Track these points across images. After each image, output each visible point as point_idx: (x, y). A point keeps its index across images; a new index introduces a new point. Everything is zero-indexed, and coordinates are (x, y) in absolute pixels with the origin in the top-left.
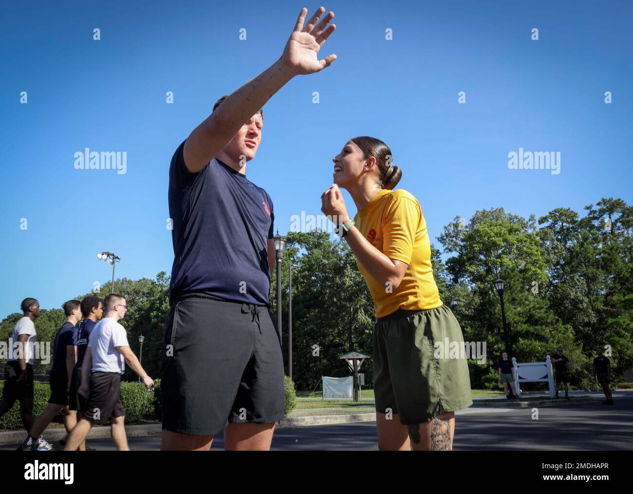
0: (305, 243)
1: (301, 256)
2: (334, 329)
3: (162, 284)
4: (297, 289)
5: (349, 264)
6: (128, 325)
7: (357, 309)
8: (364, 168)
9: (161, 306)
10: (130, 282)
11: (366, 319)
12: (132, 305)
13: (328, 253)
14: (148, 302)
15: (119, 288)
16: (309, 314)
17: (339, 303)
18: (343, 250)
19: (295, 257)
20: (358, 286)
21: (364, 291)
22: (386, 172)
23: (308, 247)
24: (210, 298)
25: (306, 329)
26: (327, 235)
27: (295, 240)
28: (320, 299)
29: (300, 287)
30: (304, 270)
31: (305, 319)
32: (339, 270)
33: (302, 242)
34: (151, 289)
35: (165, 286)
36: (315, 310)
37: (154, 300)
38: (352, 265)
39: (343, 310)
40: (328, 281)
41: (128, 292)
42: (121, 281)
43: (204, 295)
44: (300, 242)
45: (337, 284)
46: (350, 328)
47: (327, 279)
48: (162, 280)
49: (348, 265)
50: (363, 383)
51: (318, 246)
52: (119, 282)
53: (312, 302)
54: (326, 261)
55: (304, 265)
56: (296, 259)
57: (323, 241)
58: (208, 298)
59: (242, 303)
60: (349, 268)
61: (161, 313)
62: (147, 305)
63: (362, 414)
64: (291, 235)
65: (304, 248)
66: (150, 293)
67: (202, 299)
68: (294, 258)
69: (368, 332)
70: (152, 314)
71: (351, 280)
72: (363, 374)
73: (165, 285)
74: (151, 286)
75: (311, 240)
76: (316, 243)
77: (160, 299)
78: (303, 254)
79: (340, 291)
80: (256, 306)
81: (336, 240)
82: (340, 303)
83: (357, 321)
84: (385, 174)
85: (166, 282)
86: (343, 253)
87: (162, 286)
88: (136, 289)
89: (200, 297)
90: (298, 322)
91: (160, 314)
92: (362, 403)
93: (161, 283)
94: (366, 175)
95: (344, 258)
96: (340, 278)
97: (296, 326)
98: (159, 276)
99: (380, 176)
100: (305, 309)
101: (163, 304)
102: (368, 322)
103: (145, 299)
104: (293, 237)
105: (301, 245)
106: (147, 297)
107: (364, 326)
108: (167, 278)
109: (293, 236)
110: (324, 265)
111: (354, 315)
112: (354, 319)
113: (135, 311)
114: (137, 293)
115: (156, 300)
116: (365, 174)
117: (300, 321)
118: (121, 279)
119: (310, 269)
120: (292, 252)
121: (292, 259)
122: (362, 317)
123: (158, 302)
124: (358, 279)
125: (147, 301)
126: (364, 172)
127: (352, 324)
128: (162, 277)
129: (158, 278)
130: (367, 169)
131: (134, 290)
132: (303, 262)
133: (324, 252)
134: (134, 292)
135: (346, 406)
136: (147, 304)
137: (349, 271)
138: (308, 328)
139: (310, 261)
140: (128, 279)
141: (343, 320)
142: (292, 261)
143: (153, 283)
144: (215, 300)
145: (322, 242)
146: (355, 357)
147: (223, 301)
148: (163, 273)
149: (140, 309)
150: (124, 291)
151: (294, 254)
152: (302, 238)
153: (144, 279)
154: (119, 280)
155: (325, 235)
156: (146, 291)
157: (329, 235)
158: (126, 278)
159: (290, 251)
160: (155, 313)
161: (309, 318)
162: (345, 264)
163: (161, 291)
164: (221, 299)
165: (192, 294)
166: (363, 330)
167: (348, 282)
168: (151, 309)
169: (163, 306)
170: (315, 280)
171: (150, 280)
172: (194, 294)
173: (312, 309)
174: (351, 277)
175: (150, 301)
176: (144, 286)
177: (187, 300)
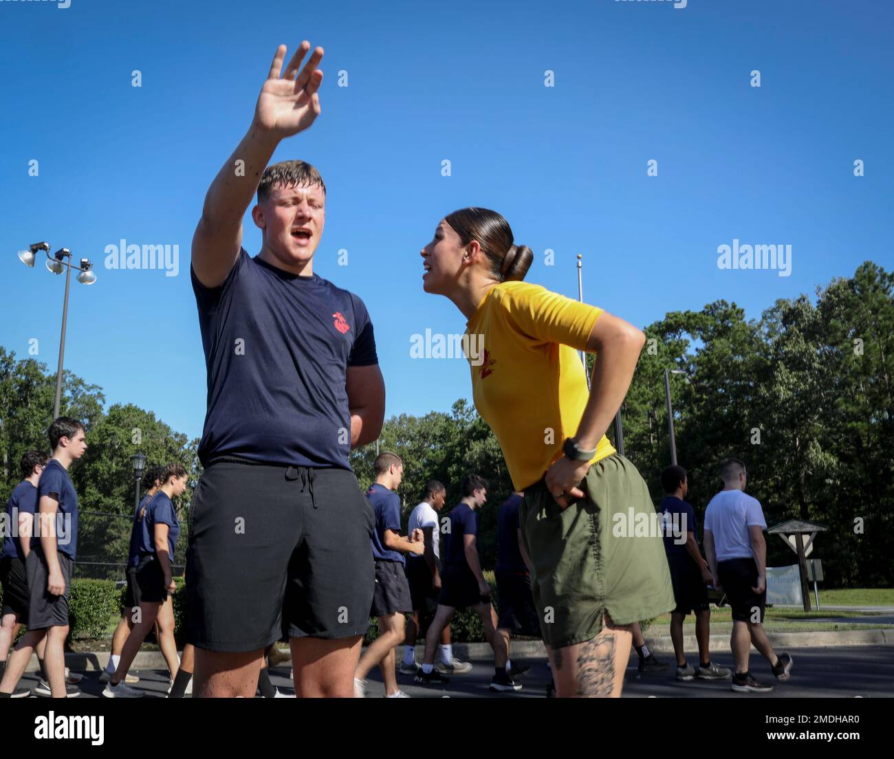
0: (699, 329)
1: (695, 354)
2: (765, 479)
3: (463, 419)
4: (691, 411)
5: (782, 360)
6: (416, 488)
7: (807, 441)
8: (463, 260)
9: (462, 456)
10: (412, 420)
11: (826, 459)
12: (419, 457)
13: (741, 344)
14: (442, 451)
15: (396, 431)
16: (717, 456)
17: (769, 432)
18: (769, 336)
19: (683, 355)
20: (805, 398)
21: (817, 406)
22: (503, 260)
23: (705, 336)
24: (241, 462)
25: (712, 482)
26: (738, 311)
27: (680, 325)
28: (735, 427)
29: (695, 409)
30: (701, 379)
31: (710, 464)
32: (765, 373)
33: (694, 328)
34: (445, 429)
35: (467, 423)
36: (727, 447)
37: (452, 447)
38: (789, 361)
39: (779, 445)
40: (747, 394)
41: (410, 436)
42: (398, 420)
43: (233, 458)
44: (689, 328)
45: (763, 398)
46: (798, 475)
47: (744, 390)
48: (462, 413)
49: (779, 362)
50: (820, 577)
51: (722, 332)
52: (396, 422)
53: (720, 433)
54: (739, 359)
55: (701, 368)
56: (685, 359)
57: (733, 323)
58: (238, 462)
59: (286, 465)
60: (782, 367)
61: (464, 466)
62: (441, 455)
63: (791, 634)
64: (672, 318)
65: (699, 338)
66: (445, 436)
67: (229, 464)
68: (681, 357)
69: (831, 482)
70: (450, 469)
71: (789, 389)
72: (820, 561)
73: (467, 420)
74: (445, 425)
75: (709, 323)
76: (720, 328)
77: (460, 444)
78: (697, 350)
79: (770, 412)
80: (311, 469)
81: (754, 320)
82: (773, 431)
83: (809, 464)
84: (502, 263)
85: (469, 415)
86: (769, 342)
87: (462, 423)
88: (423, 432)
89: (227, 461)
90: (696, 469)
91: (462, 468)
92: (818, 613)
93: (460, 418)
94: (470, 270)
95: (771, 351)
96: (769, 388)
97: (695, 477)
98: (455, 406)
99: (493, 268)
100: (708, 447)
101: (465, 452)
102: (830, 465)
103: (439, 445)
104: (676, 322)
105: (692, 334)
106: (440, 442)
107: (823, 472)
108: (469, 409)
109: (674, 319)
110: (736, 366)
111: (802, 453)
112: (802, 459)
113: (425, 466)
114: (424, 436)
115: (456, 447)
116: (466, 270)
117: (700, 467)
118: (398, 416)
119: (711, 373)
120: (677, 348)
121: (678, 360)
122: (817, 455)
123: (458, 449)
124: (802, 386)
125: (441, 449)
126: (464, 266)
127: (800, 469)
128: (462, 408)
129: (455, 410)
130: (467, 261)
131: (419, 432)
132: (699, 364)
133: (734, 341)
134: (420, 436)
135: (781, 619)
136: (441, 453)
137: (783, 373)
138: (717, 479)
139: (710, 361)
140: (408, 416)
141: (781, 463)
142: (678, 363)
143: (448, 419)
144: (247, 463)
145: (730, 325)
146: (797, 530)
147: (258, 465)
148: (462, 402)
149: (430, 463)
150: (404, 436)
151: (681, 350)
152: (692, 321)
153: (433, 414)
154: (395, 419)
155: (735, 312)
156: (438, 434)
157: (743, 311)
158: (405, 415)
159: (672, 347)
160: (455, 467)
161: (716, 463)
162: (775, 361)
163: (461, 432)
164: (256, 462)
165: (218, 458)
166: (822, 479)
167: (783, 393)
168: (448, 460)
169: (466, 455)
170: (723, 396)
171: (443, 414)
172: (221, 457)
173: (720, 446)
174: (789, 384)
175: (446, 448)
176: (434, 425)
177: (213, 467)
